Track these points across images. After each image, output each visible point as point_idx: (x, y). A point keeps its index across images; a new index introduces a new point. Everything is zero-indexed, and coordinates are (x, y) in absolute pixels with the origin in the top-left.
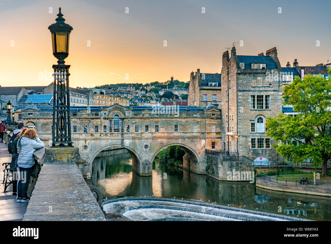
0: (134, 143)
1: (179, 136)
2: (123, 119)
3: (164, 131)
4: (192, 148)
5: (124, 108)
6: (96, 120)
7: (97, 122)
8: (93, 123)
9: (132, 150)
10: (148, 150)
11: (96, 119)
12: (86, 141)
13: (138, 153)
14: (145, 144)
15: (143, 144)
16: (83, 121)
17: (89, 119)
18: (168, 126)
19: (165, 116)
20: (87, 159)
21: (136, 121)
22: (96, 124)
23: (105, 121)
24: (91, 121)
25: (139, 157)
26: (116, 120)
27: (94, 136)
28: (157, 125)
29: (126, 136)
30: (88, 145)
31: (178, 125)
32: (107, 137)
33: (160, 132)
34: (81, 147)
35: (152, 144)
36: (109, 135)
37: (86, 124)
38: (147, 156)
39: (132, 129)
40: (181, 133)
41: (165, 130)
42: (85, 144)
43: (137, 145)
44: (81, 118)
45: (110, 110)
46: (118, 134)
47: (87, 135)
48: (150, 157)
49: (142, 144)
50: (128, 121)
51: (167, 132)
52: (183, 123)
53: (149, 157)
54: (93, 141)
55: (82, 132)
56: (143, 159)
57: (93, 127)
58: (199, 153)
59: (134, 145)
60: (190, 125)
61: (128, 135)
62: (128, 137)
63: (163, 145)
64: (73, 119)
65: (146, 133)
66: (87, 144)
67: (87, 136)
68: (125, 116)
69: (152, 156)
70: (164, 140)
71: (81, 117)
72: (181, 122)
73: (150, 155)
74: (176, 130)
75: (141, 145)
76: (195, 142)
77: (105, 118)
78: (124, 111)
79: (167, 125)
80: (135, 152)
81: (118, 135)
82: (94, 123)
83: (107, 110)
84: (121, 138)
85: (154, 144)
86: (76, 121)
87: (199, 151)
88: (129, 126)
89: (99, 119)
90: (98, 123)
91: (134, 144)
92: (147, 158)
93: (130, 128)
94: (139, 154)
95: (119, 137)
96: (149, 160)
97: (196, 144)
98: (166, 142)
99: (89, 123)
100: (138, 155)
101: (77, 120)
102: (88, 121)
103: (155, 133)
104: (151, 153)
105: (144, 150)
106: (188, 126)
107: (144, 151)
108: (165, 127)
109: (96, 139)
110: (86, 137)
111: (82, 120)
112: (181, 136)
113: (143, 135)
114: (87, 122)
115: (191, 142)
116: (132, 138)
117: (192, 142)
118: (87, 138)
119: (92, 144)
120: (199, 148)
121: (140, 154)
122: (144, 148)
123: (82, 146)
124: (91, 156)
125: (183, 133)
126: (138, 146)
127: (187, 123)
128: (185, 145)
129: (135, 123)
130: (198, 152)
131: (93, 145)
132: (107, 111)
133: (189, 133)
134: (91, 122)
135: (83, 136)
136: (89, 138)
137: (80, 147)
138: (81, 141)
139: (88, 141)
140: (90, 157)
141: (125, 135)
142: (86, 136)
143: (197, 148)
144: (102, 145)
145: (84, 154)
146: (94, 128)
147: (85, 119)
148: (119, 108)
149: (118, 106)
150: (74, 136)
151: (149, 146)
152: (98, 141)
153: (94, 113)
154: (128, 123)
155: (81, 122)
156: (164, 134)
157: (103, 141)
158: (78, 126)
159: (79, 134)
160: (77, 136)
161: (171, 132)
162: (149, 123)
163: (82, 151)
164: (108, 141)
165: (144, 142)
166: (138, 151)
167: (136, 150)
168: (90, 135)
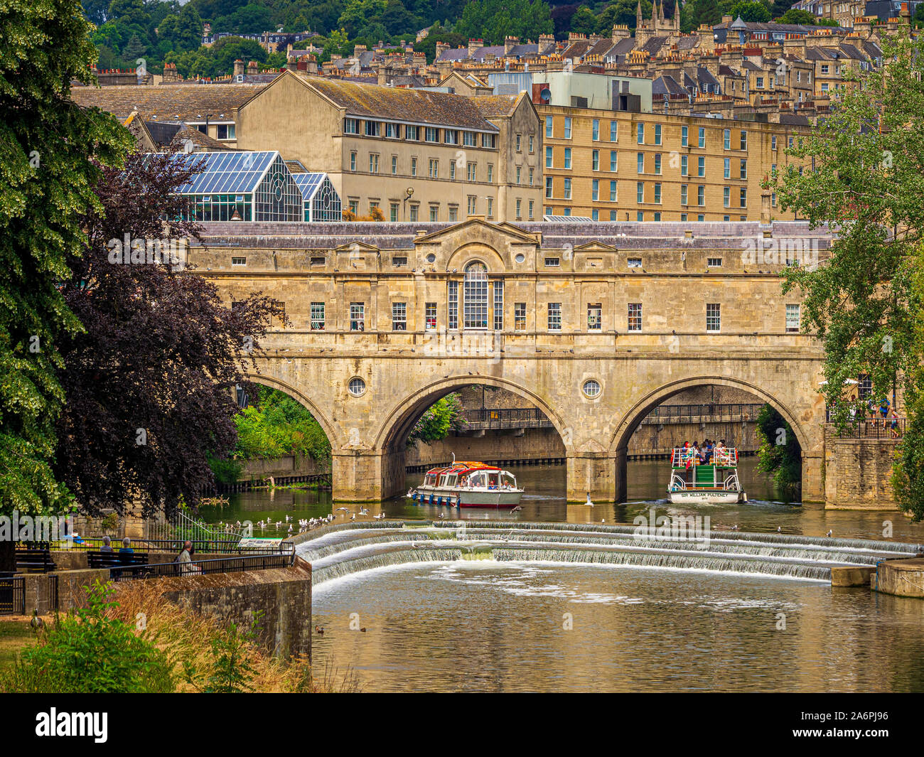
0: (541, 372)
1: (724, 349)
2: (503, 277)
3: (665, 326)
4: (776, 397)
5: (503, 236)
6: (398, 283)
7: (399, 288)
8: (388, 294)
9: (533, 400)
10: (596, 400)
11: (398, 279)
12: (358, 359)
13: (559, 411)
14: (586, 376)
15: (579, 376)
16: (349, 285)
17: (370, 275)
18: (679, 306)
19: (669, 269)
20: (363, 430)
21: (553, 288)
22: (398, 296)
23: (431, 284)
24: (380, 283)
25: (563, 426)
26: (476, 280)
27: (388, 342)
28: (635, 301)
29: (513, 343)
30: (366, 378)
31: (722, 304)
33: (645, 329)
34: (342, 384)
35: (614, 379)
37: (360, 297)
38: (595, 424)
39: (537, 318)
40: (731, 335)
42: (357, 371)
43: (555, 379)
44: (341, 275)
45: (450, 245)
47: (364, 338)
48: (606, 429)
49: (574, 374)
50: (520, 285)
51: (674, 329)
52: (742, 294)
53: (601, 427)
54: (384, 363)
55: (344, 326)
56: (578, 435)
57: (385, 310)
58: (806, 419)
59: (545, 382)
60: (772, 302)
61: (518, 341)
62: (517, 350)
63: (660, 382)
64: (313, 278)
65: (590, 334)
66: (363, 374)
67: (364, 342)
68: (507, 268)
69: (614, 426)
70: (664, 362)
71: (342, 271)
72: (734, 290)
73: (607, 423)
74: (712, 323)
75: (573, 381)
76: (788, 372)
77: (432, 276)
78: (506, 247)
79: (674, 303)
80: (547, 407)
82: (391, 293)
83: (439, 244)
85: (624, 380)
86: (323, 285)
87: (805, 408)
88: (523, 306)
89: (410, 276)
90: (404, 294)
91: (544, 376)
92: (593, 435)
93: (526, 313)
94: (561, 416)
96: (602, 439)
97: (792, 383)
98: (670, 373)
99: (369, 294)
100: (557, 421)
101: (325, 283)
102: (368, 285)
103: (625, 335)
104: (609, 413)
105: (584, 400)
106: (761, 306)
107: (581, 404)
108: (669, 311)
109: (399, 356)
110: (359, 345)
111: (346, 282)
112: (734, 349)
113: (582, 341)
114: (363, 290)
115: (771, 371)
116: (533, 353)
117: (777, 371)
118: (363, 349)
119: (380, 375)
120: (806, 398)
121: (565, 416)
122: (580, 395)
123: (345, 380)
124: (377, 418)
125: (740, 335)
126: (559, 383)
127: (757, 297)
128: (749, 386)
129: (547, 294)
130: (800, 413)
131: (384, 378)
132: (440, 248)
133: (764, 338)
134: (379, 290)
135: (349, 344)
136: (369, 349)
137: (338, 384)
138: (341, 361)
139: (365, 363)
140: (373, 422)
141: (508, 342)
142: (359, 342)
143: (798, 400)
144: (416, 380)
145: (351, 410)
146: (389, 309)
147: (355, 279)
148: (484, 236)
149: (481, 228)
150: (313, 340)
151: (604, 384)
152: (406, 361)
153: (388, 254)
154: (519, 294)
155: (339, 287)
156: (664, 341)
157: (423, 361)
158: (331, 306)
159: (331, 333)
160: (325, 342)
161: (691, 330)
162: (604, 295)
163: (344, 400)
164: (443, 365)
165: (582, 370)
166: (557, 404)
167: (551, 398)
168: (373, 339)
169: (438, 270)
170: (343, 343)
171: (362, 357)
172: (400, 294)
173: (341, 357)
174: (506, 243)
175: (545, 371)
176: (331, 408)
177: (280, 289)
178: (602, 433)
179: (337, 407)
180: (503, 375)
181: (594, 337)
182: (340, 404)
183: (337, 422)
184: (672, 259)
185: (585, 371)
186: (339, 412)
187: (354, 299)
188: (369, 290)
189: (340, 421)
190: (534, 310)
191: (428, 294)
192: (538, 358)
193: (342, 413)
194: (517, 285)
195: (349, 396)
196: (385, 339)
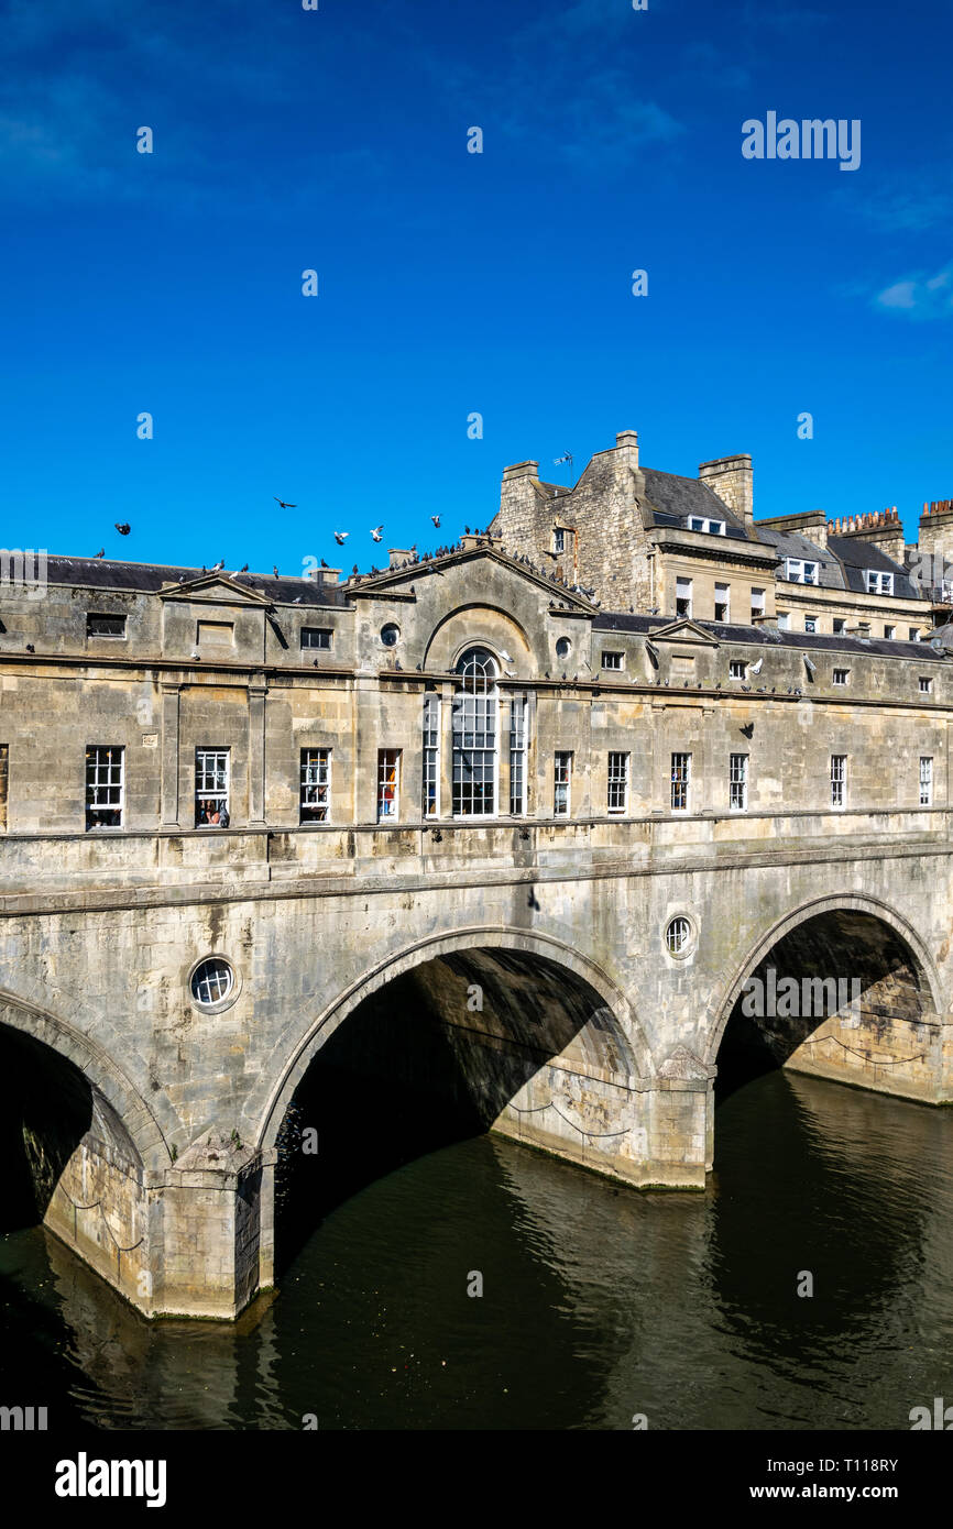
0: (600, 908)
1: (854, 841)
2: (531, 688)
3: (780, 799)
4: (912, 922)
5: (535, 590)
6: (315, 696)
7: (316, 710)
8: (290, 723)
9: (586, 974)
10: (685, 960)
11: (312, 683)
12: (216, 905)
13: (631, 991)
14: (672, 909)
15: (661, 911)
16: (192, 696)
17: (249, 671)
18: (798, 760)
19: (785, 685)
20: (228, 1102)
21: (617, 717)
22: (313, 730)
23: (391, 700)
24: (271, 695)
25: (637, 1027)
26: (474, 696)
27: (290, 854)
28: (740, 748)
29: (551, 846)
30: (236, 958)
31: (850, 757)
32: (411, 867)
33: (748, 806)
34: (175, 979)
35: (713, 911)
36: (421, 840)
37: (220, 731)
38: (686, 1013)
39: (591, 784)
40: (860, 813)
41: (785, 798)
42: (214, 940)
43: (623, 921)
44: (173, 668)
45: (433, 603)
46: (489, 835)
47: (232, 847)
48: (703, 1021)
49: (653, 908)
50: (566, 708)
51: (792, 806)
52: (874, 738)
53: (694, 1016)
54: (284, 911)
55: (177, 815)
56: (659, 1041)
57: (282, 768)
58: (942, 955)
59: (606, 929)
60: (905, 753)
61: (560, 841)
62: (559, 860)
63: (776, 913)
64: (94, 673)
65: (671, 819)
66: (229, 947)
67: (233, 859)
68: (539, 668)
69: (712, 1010)
70: (780, 870)
72: (863, 730)
73: (703, 1005)
74: (835, 793)
75: (651, 924)
76: (924, 878)
77: (393, 679)
78: (539, 620)
79: (791, 753)
80: (612, 985)
81: (490, 844)
82: (298, 723)
83: (411, 599)
84: (517, 865)
85: (727, 912)
86: (121, 695)
87: (941, 939)
88: (568, 756)
89: (341, 677)
90: (329, 725)
91: (602, 913)
92: (682, 1035)
93: (571, 774)
94: (634, 1002)
95: (502, 856)
96: (697, 1043)
97: (929, 896)
98: (789, 892)
99: (243, 723)
100: (626, 1016)
101: (128, 688)
102: (239, 699)
103: (726, 818)
104: (706, 986)
105: (667, 961)
106: (894, 760)
107: (665, 972)
108: (785, 769)
109: (313, 891)
110: (222, 868)
111: (184, 687)
112: (865, 840)
113: (666, 833)
114: (230, 710)
115: (906, 877)
116: (589, 866)
117: (913, 877)
118: (232, 877)
119: (272, 946)
120: (942, 921)
121: (640, 1002)
122: (664, 951)
123: (184, 969)
124: (265, 1063)
125: (871, 814)
127: (890, 743)
128: (884, 906)
129: (607, 731)
130: (936, 949)
131: (281, 947)
132: (411, 608)
133: (897, 817)
134: (270, 713)
135: (194, 864)
136: (247, 876)
137: (164, 985)
138: (172, 915)
139: (237, 915)
140: (253, 1077)
141: (542, 842)
142: (221, 858)
143: (934, 924)
144: (359, 951)
145: (198, 1052)
146: (294, 766)
147: (211, 679)
148: (499, 589)
149: (495, 567)
150: (93, 858)
151: (700, 924)
152: (333, 901)
153: (293, 616)
154: (564, 730)
155: (167, 703)
156: (778, 827)
157: (372, 900)
158: (143, 757)
159: (146, 836)
160: (126, 863)
161: (812, 807)
162: (694, 736)
163: (180, 1025)
164: (415, 906)
165: (666, 897)
166: (627, 976)
167: (617, 966)
168: (254, 848)
169: (408, 668)
170: (179, 864)
171: (226, 901)
172: (317, 724)
173: (173, 905)
174: (540, 612)
175: (604, 904)
176: (145, 1053)
178: (696, 1028)
179: (161, 1048)
180: (534, 922)
181: (684, 823)
182: (170, 1038)
183: (159, 1094)
184: (790, 666)
185: (670, 899)
186: (166, 1063)
187: (206, 736)
188: (244, 713)
189: (171, 1087)
190: (588, 767)
192: (595, 878)
193: (175, 1065)
194: (560, 709)
195: (195, 1012)
196: (283, 847)
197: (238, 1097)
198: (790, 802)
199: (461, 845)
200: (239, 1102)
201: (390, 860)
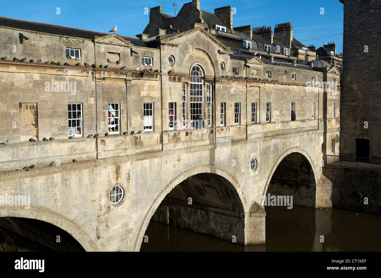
0: (233, 155)
2: (214, 81)
4: (310, 156)
5: (214, 44)
6: (148, 83)
7: (149, 88)
8: (140, 93)
10: (257, 173)
11: (147, 77)
12: (118, 166)
13: (242, 184)
14: (252, 156)
15: (249, 157)
16: (107, 82)
17: (125, 73)
18: (283, 104)
19: (280, 79)
20: (123, 240)
21: (237, 90)
22: (147, 96)
23: (172, 84)
24: (133, 82)
25: (244, 196)
26: (196, 83)
27: (141, 143)
28: (269, 101)
29: (219, 136)
30: (125, 185)
31: (296, 103)
32: (180, 146)
33: (273, 119)
34: (104, 194)
35: (263, 155)
36: (183, 136)
37: (116, 97)
38: (256, 190)
39: (231, 114)
41: (280, 117)
42: (117, 178)
43: (239, 161)
45: (183, 48)
46: (202, 133)
48: (260, 192)
49: (247, 155)
50: (223, 88)
51: (282, 120)
52: (301, 96)
54: (141, 166)
55: (104, 129)
56: (249, 200)
57: (138, 110)
58: (317, 166)
60: (308, 101)
61: (223, 134)
62: (222, 141)
63: (278, 155)
64: (69, 71)
65: (253, 125)
66: (123, 180)
67: (123, 146)
68: (216, 73)
69: (263, 188)
70: (279, 141)
72: (299, 94)
73: (260, 187)
75: (247, 161)
76: (313, 141)
77: (173, 76)
78: (216, 55)
79: (281, 102)
81: (202, 136)
83: (176, 46)
84: (210, 143)
86: (80, 82)
87: (317, 160)
88: (225, 105)
89: (157, 75)
90: (153, 94)
92: (255, 198)
93: (226, 110)
94: (243, 188)
95: (205, 140)
96: (258, 201)
97: (314, 147)
99: (125, 94)
100: (241, 193)
101: (83, 80)
102: (122, 84)
103: (266, 124)
104: (261, 180)
105: (252, 173)
106: (306, 104)
107: (251, 177)
108: (280, 107)
109: (148, 155)
110: (119, 150)
111: (104, 79)
113: (250, 130)
114: (120, 89)
116: (230, 141)
117: (310, 141)
118: (123, 153)
119: (137, 178)
123: (108, 191)
124: (135, 223)
126: (242, 164)
127: (305, 98)
129: (234, 95)
130: (316, 163)
131: (140, 180)
133: (306, 122)
134: (134, 90)
135: (110, 149)
136: (127, 152)
137: (101, 197)
138: (103, 170)
139: (124, 169)
140: (132, 229)
141: (217, 135)
142: (119, 146)
143: (315, 155)
144: (165, 177)
145: (113, 222)
146: (141, 109)
147: (113, 75)
148: (204, 43)
150: (72, 149)
151: (259, 160)
152: (156, 160)
153: (140, 51)
154: (223, 95)
155: (97, 85)
157: (168, 159)
158: (89, 107)
160: (86, 150)
161: (286, 119)
162: (257, 96)
163: (107, 213)
164: (181, 160)
165: (250, 152)
166: (241, 179)
167: (238, 176)
168: (130, 142)
170: (105, 149)
171: (122, 163)
172: (149, 94)
173: (102, 166)
174: (216, 52)
176: (95, 224)
177: (31, 85)
178: (259, 195)
179: (100, 222)
180: (215, 163)
182: (103, 218)
183: (100, 240)
184: (281, 73)
185: (252, 152)
186: (102, 228)
187: (112, 99)
188: (125, 90)
189: (104, 237)
190: (230, 108)
191: (170, 93)
192: (232, 146)
193: (105, 228)
194: (222, 88)
195: (112, 207)
196: (139, 141)
197: (127, 237)
198: (281, 118)
199: (194, 137)
200: (127, 239)
201: (172, 144)
